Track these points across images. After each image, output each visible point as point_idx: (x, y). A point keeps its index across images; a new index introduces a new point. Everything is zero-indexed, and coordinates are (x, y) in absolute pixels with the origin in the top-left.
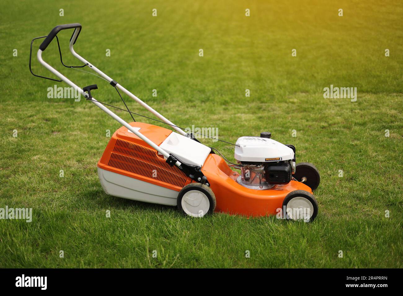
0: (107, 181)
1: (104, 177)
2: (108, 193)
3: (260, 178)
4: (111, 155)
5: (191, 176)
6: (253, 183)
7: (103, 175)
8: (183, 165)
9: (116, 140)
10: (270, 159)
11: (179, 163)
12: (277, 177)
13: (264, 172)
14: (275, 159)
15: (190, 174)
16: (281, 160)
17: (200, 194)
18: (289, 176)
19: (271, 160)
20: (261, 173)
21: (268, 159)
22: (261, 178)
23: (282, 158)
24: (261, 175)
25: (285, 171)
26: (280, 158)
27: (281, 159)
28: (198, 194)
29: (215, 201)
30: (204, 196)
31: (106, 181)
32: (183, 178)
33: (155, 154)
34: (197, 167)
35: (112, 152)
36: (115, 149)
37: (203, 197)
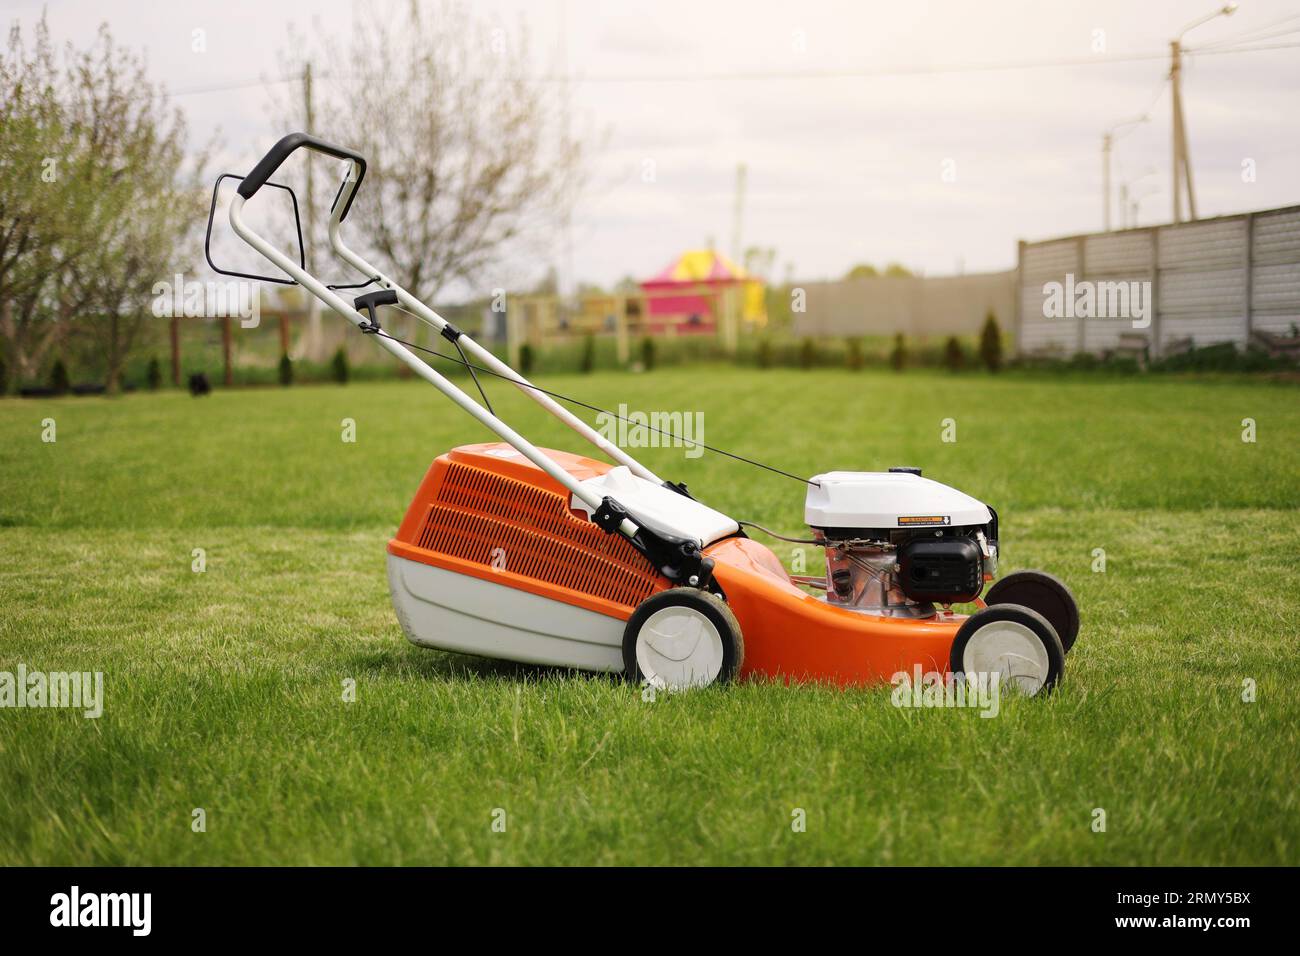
0: (412, 595)
1: (404, 583)
2: (413, 636)
3: (883, 585)
4: (427, 511)
5: (667, 570)
6: (862, 601)
7: (402, 577)
8: (643, 531)
9: (446, 465)
10: (913, 520)
11: (630, 527)
12: (935, 574)
13: (897, 568)
14: (929, 519)
15: (665, 565)
16: (949, 523)
17: (693, 617)
18: (972, 571)
19: (915, 523)
20: (888, 570)
21: (908, 520)
22: (887, 588)
23: (949, 518)
24: (887, 578)
25: (960, 557)
26: (943, 518)
27: (946, 521)
28: (686, 618)
29: (741, 644)
30: (704, 625)
31: (409, 595)
32: (643, 579)
33: (562, 506)
34: (687, 543)
35: (432, 505)
36: (443, 496)
37: (704, 629)
